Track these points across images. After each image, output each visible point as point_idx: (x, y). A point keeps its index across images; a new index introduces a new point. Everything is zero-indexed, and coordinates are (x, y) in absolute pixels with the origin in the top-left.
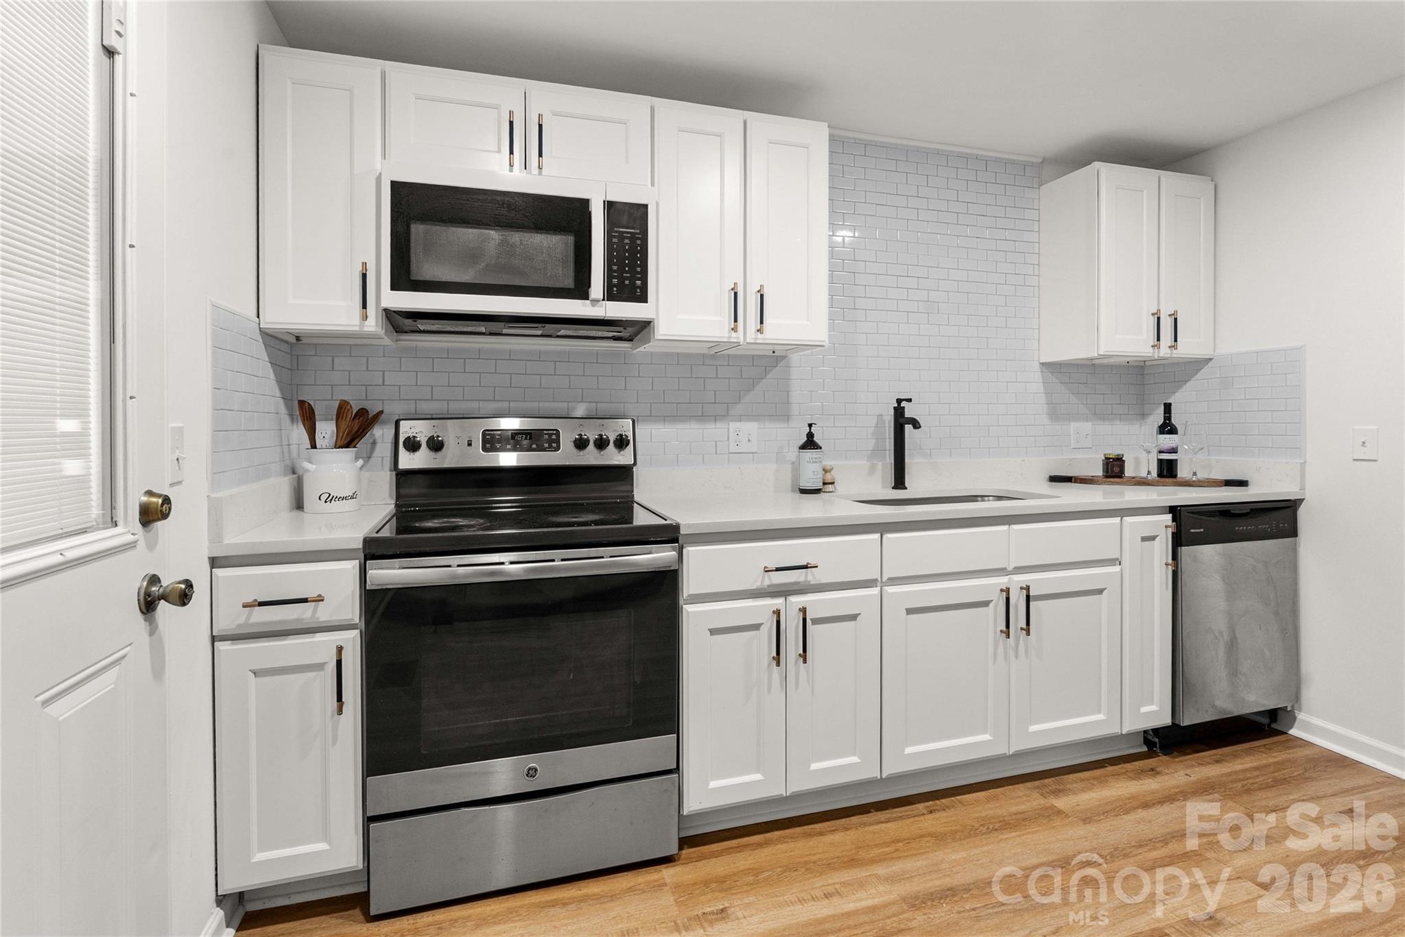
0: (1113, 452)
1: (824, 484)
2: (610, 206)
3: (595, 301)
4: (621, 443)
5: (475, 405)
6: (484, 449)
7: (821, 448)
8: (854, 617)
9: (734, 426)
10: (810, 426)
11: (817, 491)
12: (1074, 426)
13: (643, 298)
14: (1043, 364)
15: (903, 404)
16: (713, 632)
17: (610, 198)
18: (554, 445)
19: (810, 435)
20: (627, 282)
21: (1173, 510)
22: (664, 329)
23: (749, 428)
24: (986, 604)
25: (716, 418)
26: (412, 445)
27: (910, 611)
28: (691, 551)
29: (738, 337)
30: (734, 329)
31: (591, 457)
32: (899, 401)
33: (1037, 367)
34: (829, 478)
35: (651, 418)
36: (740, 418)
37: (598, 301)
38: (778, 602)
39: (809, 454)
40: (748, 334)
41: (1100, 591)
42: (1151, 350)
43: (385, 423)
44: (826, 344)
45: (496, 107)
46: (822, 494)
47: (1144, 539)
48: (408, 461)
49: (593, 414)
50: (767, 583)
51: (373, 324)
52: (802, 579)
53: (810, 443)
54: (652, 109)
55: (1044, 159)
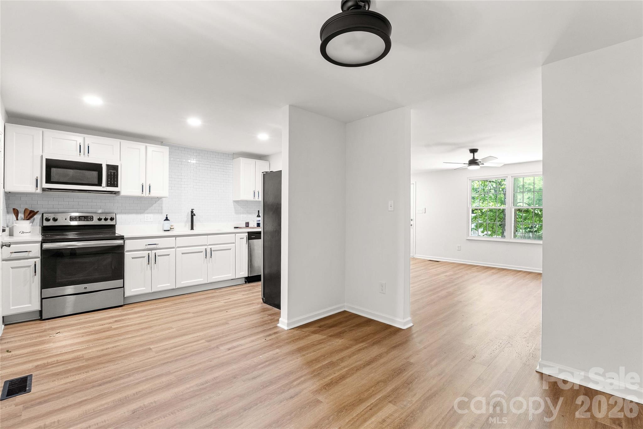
0: (247, 221)
1: (171, 229)
2: (108, 166)
3: (103, 187)
4: (112, 219)
5: (67, 209)
6: (70, 221)
7: (169, 220)
8: (169, 255)
9: (146, 215)
10: (167, 215)
11: (169, 230)
12: (242, 215)
13: (117, 186)
14: (233, 201)
15: (193, 210)
16: (133, 258)
17: (108, 164)
18: (92, 220)
19: (167, 217)
20: (112, 183)
21: (248, 232)
22: (123, 193)
23: (151, 216)
24: (202, 252)
25: (141, 213)
26: (47, 220)
27: (182, 254)
28: (127, 241)
29: (144, 195)
30: (142, 193)
31: (103, 222)
32: (192, 210)
33: (232, 201)
34: (172, 228)
35: (121, 213)
36: (148, 213)
37: (104, 187)
38: (150, 252)
39: (166, 222)
40: (146, 194)
41: (230, 249)
42: (253, 199)
43: (39, 214)
44: (168, 196)
45: (76, 141)
46: (170, 231)
47: (241, 238)
48: (46, 224)
49: (104, 212)
50: (146, 248)
51: (39, 191)
52: (155, 247)
53: (167, 219)
54: (120, 142)
55: (234, 153)
